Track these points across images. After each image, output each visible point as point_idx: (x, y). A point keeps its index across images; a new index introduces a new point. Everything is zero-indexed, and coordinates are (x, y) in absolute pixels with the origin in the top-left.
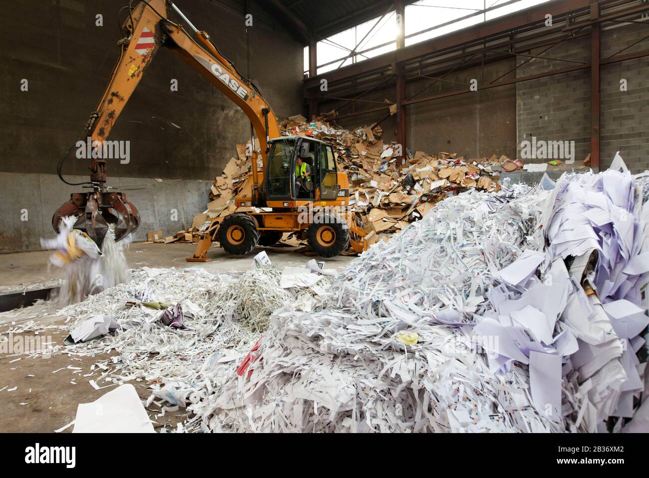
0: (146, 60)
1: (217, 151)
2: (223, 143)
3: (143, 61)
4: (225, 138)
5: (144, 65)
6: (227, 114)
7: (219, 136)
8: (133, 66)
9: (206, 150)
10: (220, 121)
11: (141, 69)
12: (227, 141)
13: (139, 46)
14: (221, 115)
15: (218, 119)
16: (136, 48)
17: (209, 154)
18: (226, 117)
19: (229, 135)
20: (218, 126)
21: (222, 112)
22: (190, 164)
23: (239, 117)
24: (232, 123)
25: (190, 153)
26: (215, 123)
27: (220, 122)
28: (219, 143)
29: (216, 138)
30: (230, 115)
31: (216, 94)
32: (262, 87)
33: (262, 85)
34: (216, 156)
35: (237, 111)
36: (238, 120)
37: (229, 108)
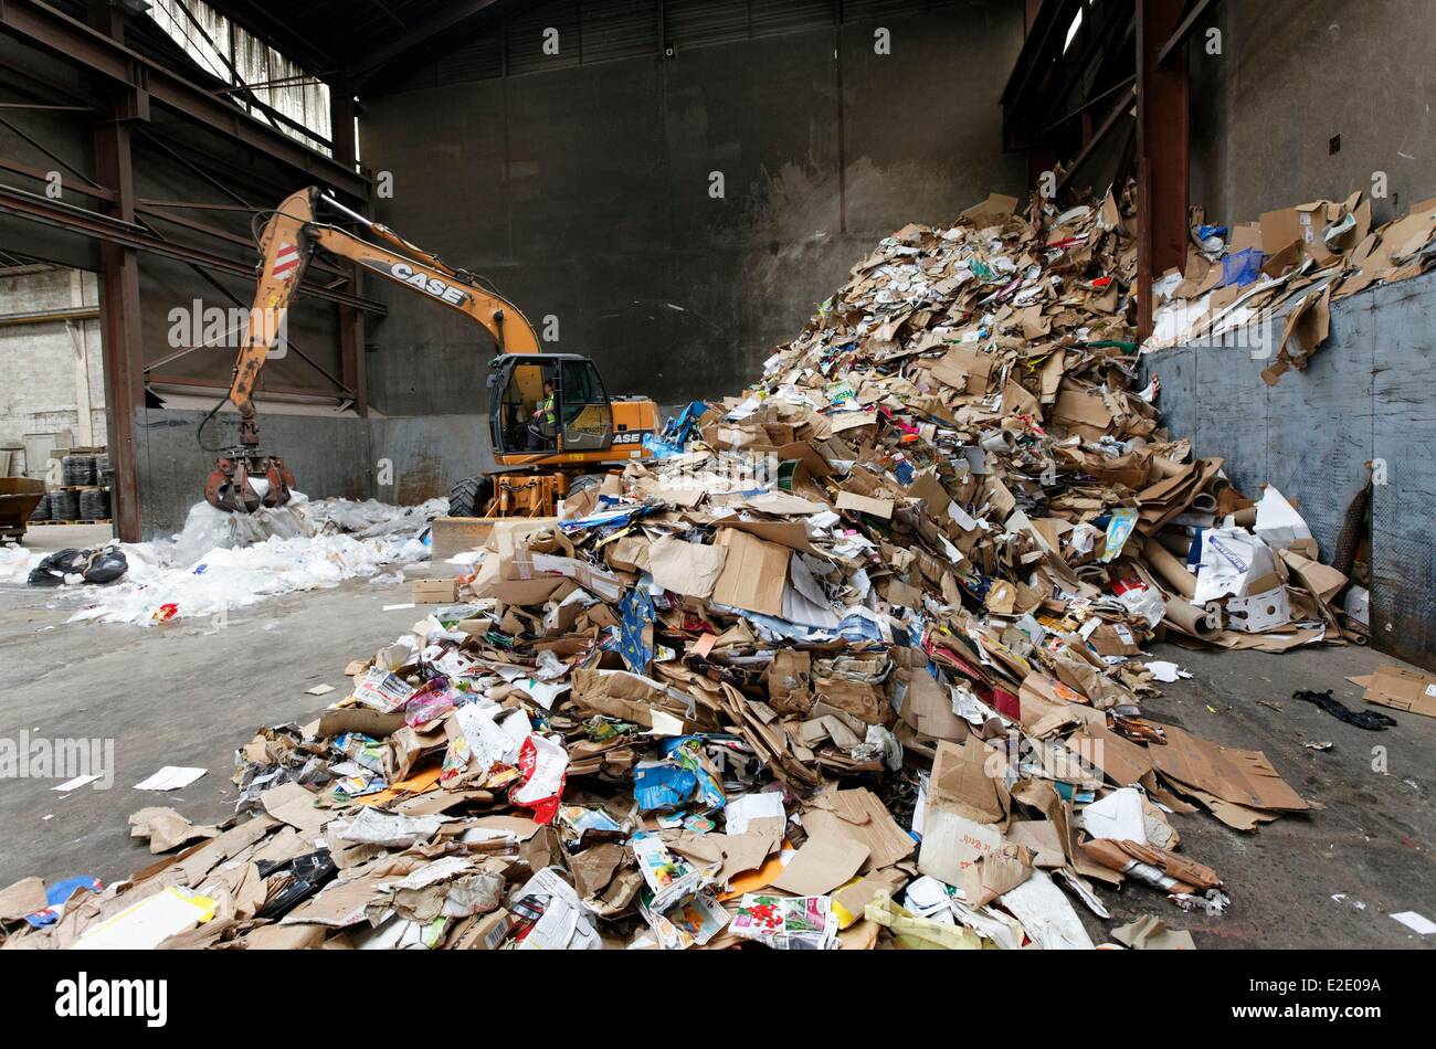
0: (290, 284)
1: (763, 339)
2: (776, 321)
3: (287, 286)
4: (779, 310)
5: (288, 290)
6: (785, 258)
7: (766, 308)
8: (273, 297)
9: (736, 342)
10: (769, 276)
11: (285, 297)
12: (785, 315)
13: (278, 270)
14: (771, 264)
15: (763, 274)
16: (274, 274)
17: (743, 349)
18: (784, 264)
19: (791, 301)
20: (763, 288)
21: (773, 256)
22: (704, 373)
23: (817, 256)
24: (798, 273)
25: (703, 353)
26: (756, 284)
27: (768, 279)
28: (766, 323)
29: (760, 314)
30: (792, 257)
31: (759, 223)
32: (884, 168)
33: (882, 163)
34: (759, 351)
35: (810, 246)
36: (815, 263)
37: (791, 243)
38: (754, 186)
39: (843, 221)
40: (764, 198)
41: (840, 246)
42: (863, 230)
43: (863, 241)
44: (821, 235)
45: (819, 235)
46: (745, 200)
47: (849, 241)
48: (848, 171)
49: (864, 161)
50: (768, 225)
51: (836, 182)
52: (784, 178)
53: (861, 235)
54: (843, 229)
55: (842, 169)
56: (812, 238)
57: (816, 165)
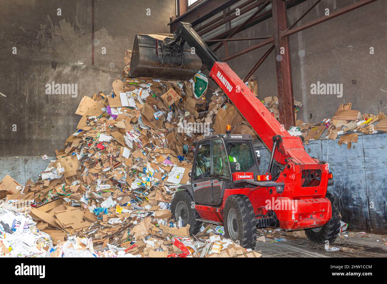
9: (27, 118)
14: (52, 73)
17: (32, 122)
23: (78, 74)
24: (67, 82)
30: (64, 72)
31: (45, 48)
32: (114, 37)
33: (113, 34)
34: (42, 125)
35: (75, 68)
36: (77, 78)
37: (64, 64)
38: (43, 27)
39: (93, 59)
40: (49, 36)
41: (91, 72)
42: (103, 65)
43: (103, 71)
44: (81, 63)
45: (80, 63)
46: (36, 33)
47: (96, 70)
48: (96, 33)
49: (104, 30)
50: (50, 51)
51: (90, 37)
52: (61, 27)
53: (102, 68)
54: (93, 63)
55: (93, 32)
56: (76, 64)
57: (79, 26)
